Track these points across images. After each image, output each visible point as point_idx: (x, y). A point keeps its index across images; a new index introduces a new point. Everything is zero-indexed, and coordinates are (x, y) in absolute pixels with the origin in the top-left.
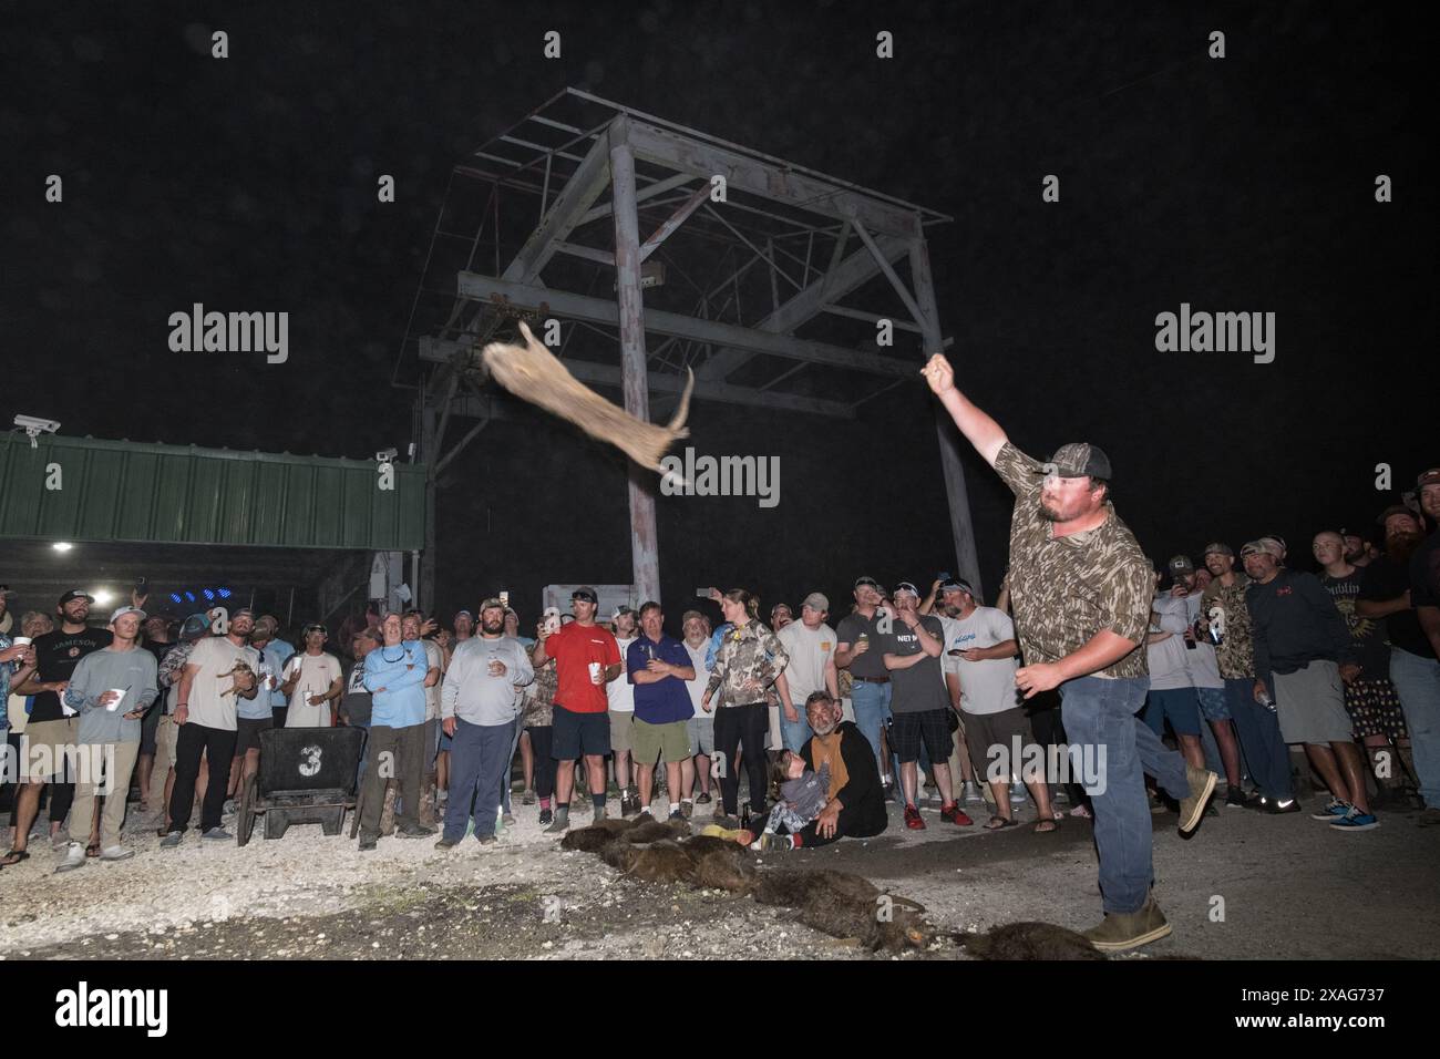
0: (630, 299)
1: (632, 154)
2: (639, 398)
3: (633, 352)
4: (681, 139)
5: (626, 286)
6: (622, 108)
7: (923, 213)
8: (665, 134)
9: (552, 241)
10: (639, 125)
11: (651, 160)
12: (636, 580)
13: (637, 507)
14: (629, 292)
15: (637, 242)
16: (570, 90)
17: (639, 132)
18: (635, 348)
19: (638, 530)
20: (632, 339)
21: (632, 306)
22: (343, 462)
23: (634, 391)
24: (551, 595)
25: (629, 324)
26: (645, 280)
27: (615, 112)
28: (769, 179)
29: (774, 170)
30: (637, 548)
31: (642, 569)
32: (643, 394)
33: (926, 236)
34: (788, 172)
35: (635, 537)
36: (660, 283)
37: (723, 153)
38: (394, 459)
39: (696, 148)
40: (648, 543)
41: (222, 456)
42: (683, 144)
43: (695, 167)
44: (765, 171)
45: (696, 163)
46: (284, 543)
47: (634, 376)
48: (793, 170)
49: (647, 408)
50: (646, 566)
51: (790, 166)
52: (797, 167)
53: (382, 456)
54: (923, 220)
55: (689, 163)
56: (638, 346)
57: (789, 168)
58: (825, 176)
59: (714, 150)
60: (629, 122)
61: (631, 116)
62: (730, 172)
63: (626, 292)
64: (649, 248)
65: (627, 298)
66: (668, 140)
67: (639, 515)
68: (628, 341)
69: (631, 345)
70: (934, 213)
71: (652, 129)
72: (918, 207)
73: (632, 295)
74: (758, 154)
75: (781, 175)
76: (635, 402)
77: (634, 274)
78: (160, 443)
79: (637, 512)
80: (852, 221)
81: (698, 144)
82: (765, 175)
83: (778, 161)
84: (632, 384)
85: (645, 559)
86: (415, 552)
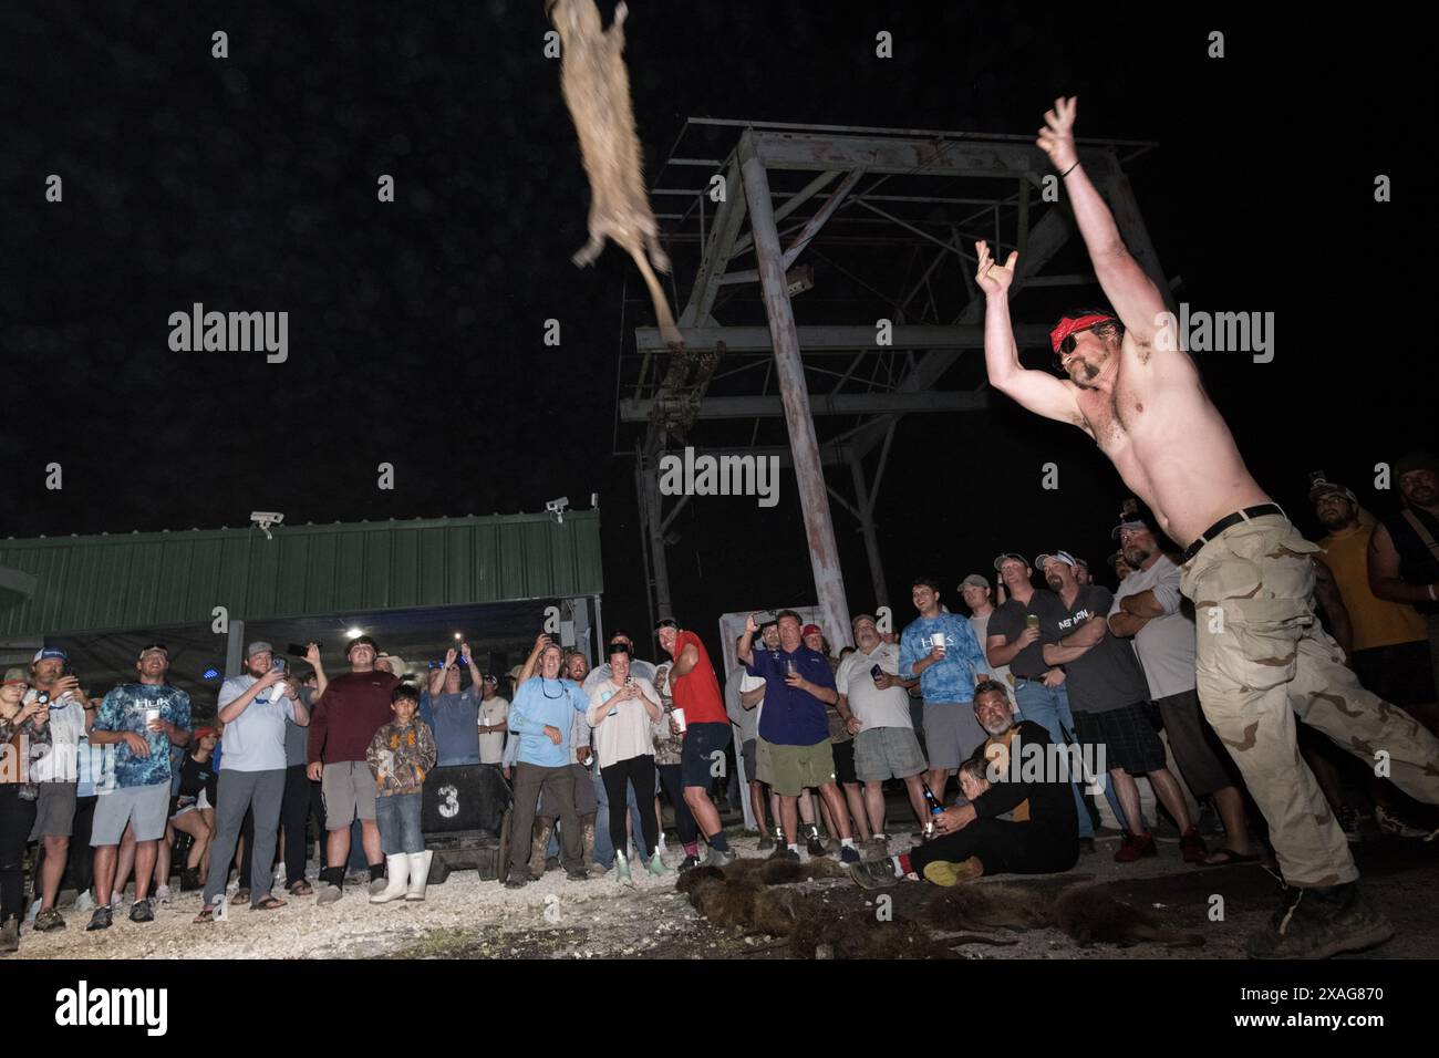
0: (777, 309)
1: (763, 165)
2: (798, 407)
3: (786, 361)
4: (814, 138)
5: (772, 296)
6: (746, 123)
7: (1115, 146)
8: (796, 137)
9: (712, 277)
10: (766, 135)
11: (783, 167)
12: (820, 602)
13: (810, 520)
14: (776, 302)
15: (778, 249)
16: (691, 120)
17: (768, 142)
18: (788, 357)
19: (815, 547)
20: (784, 347)
21: (781, 315)
22: (521, 517)
23: (792, 401)
24: (726, 624)
25: (779, 334)
26: (792, 287)
27: (741, 129)
28: (919, 154)
29: (925, 143)
30: (817, 564)
31: (824, 587)
32: (802, 403)
33: (1124, 171)
34: (941, 141)
35: (813, 554)
36: (809, 286)
37: (861, 141)
38: (566, 508)
39: (831, 143)
40: (828, 560)
41: (416, 526)
42: (819, 142)
43: (832, 162)
44: (914, 147)
45: (835, 158)
46: (475, 600)
47: (791, 388)
48: (946, 138)
49: (809, 416)
50: (827, 583)
51: (941, 134)
52: (949, 134)
53: (552, 506)
54: (1119, 156)
55: (825, 159)
56: (791, 354)
57: (941, 138)
58: (984, 136)
59: (850, 140)
60: (756, 136)
61: (756, 129)
62: (872, 157)
63: (773, 302)
64: (793, 253)
65: (774, 308)
66: (801, 142)
67: (814, 531)
68: (780, 350)
69: (784, 355)
70: (1132, 143)
71: (781, 136)
72: (1108, 141)
73: (779, 304)
74: (902, 131)
75: (932, 146)
76: (795, 412)
77: (778, 284)
78: (365, 521)
79: (811, 528)
80: (1026, 175)
81: (833, 139)
82: (914, 152)
83: (927, 132)
84: (791, 395)
85: (827, 576)
86: (596, 596)
